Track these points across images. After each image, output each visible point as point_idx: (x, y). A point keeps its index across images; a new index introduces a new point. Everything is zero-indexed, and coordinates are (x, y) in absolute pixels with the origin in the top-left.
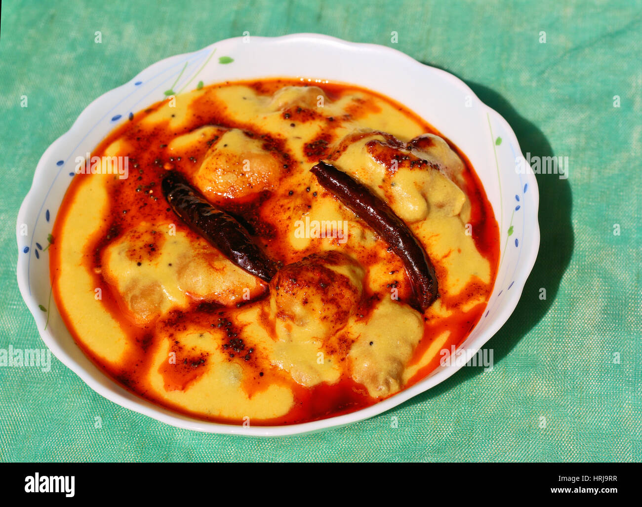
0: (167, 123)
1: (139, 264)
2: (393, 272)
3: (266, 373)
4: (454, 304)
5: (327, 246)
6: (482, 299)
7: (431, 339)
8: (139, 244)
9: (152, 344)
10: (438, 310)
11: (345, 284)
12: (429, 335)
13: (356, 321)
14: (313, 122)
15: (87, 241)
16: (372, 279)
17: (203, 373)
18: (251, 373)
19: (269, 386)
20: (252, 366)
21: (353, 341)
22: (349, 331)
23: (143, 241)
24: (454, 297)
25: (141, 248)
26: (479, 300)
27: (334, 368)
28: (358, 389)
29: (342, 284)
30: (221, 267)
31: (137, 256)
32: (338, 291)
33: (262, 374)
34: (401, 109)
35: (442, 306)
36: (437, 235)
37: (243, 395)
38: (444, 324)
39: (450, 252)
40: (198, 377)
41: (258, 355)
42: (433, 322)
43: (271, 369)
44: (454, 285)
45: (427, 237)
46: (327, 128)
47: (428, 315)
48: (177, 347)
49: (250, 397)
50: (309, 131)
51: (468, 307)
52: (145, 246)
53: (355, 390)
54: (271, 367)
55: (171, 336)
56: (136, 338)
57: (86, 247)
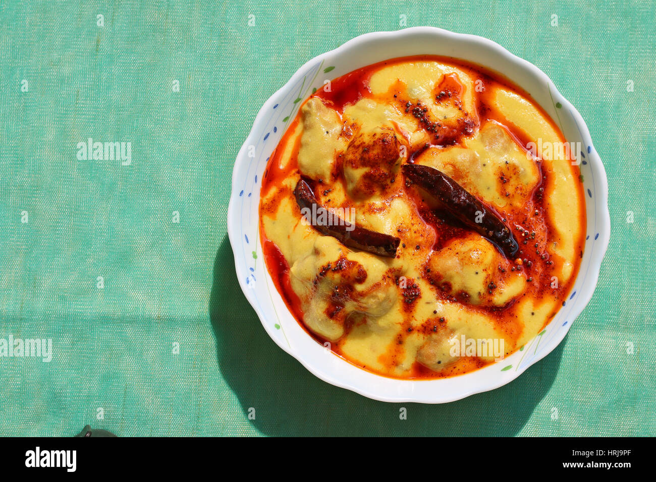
0: (536, 305)
1: (507, 162)
2: (329, 201)
3: (393, 99)
4: (283, 191)
5: (377, 202)
6: (265, 201)
7: (292, 159)
8: (513, 182)
9: (478, 108)
10: (291, 182)
11: (353, 162)
12: (294, 163)
13: (343, 151)
14: (422, 323)
15: (555, 183)
16: (342, 191)
17: (435, 89)
18: (402, 96)
19: (389, 91)
20: (403, 101)
21: (341, 135)
22: (346, 143)
23: (512, 185)
24: (284, 197)
25: (511, 177)
26: (267, 199)
27: (349, 115)
28: (330, 103)
29: (355, 161)
30: (446, 167)
31: (511, 169)
32: (357, 155)
33: (395, 97)
34: (364, 367)
35: (291, 186)
36: (305, 237)
37: (403, 81)
38: (285, 174)
39: (294, 230)
40: (438, 86)
41: (401, 109)
42: (294, 171)
43: (390, 102)
44: (286, 206)
45: (312, 234)
46: (411, 320)
47: (297, 175)
48: (459, 106)
49: (398, 80)
50: (423, 313)
51: (273, 191)
52: (508, 180)
53: (331, 102)
54: (391, 103)
55: (466, 115)
56: (491, 111)
57: (554, 178)
